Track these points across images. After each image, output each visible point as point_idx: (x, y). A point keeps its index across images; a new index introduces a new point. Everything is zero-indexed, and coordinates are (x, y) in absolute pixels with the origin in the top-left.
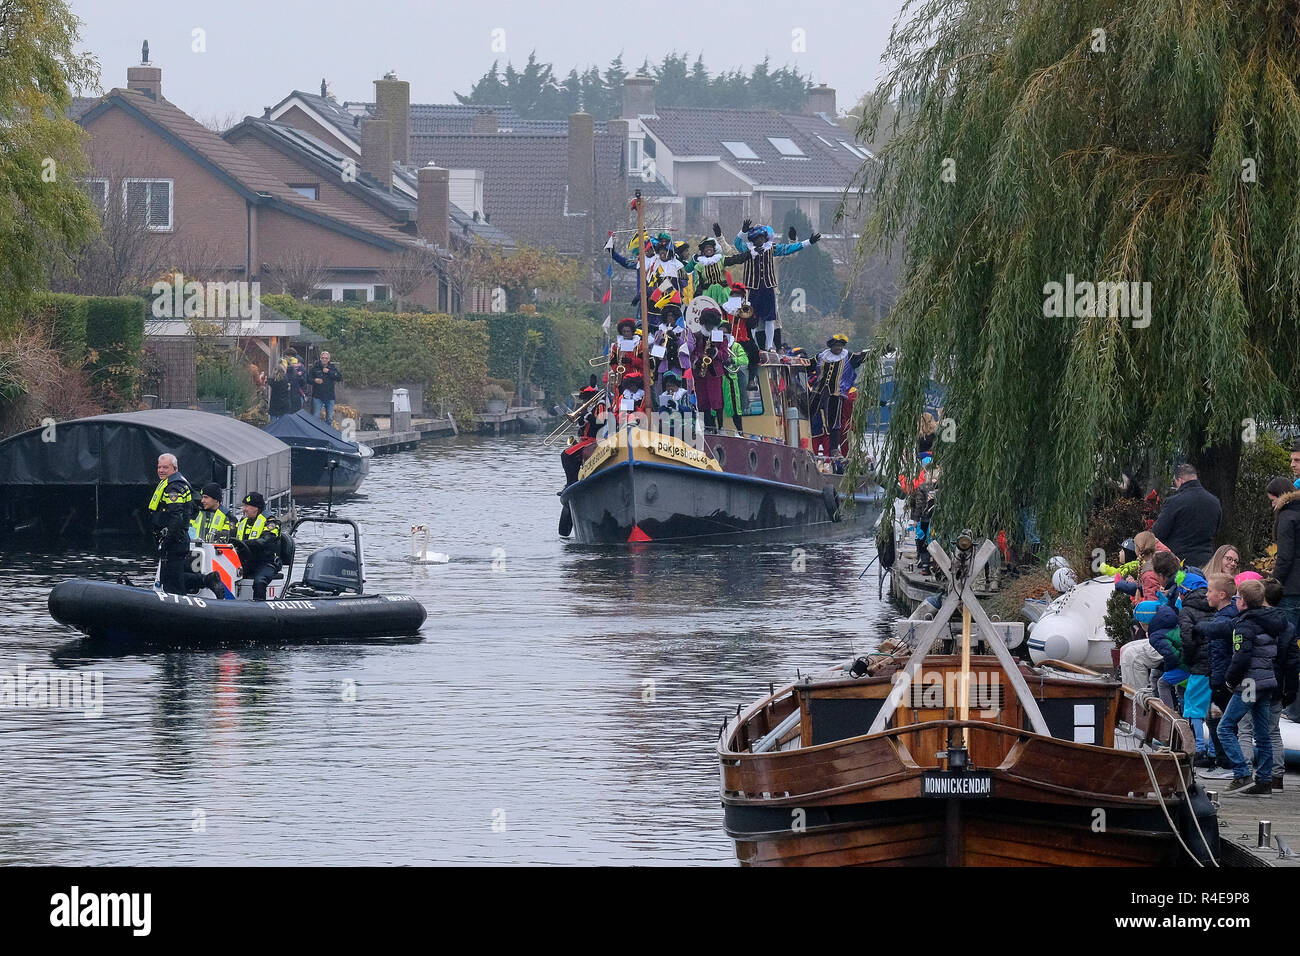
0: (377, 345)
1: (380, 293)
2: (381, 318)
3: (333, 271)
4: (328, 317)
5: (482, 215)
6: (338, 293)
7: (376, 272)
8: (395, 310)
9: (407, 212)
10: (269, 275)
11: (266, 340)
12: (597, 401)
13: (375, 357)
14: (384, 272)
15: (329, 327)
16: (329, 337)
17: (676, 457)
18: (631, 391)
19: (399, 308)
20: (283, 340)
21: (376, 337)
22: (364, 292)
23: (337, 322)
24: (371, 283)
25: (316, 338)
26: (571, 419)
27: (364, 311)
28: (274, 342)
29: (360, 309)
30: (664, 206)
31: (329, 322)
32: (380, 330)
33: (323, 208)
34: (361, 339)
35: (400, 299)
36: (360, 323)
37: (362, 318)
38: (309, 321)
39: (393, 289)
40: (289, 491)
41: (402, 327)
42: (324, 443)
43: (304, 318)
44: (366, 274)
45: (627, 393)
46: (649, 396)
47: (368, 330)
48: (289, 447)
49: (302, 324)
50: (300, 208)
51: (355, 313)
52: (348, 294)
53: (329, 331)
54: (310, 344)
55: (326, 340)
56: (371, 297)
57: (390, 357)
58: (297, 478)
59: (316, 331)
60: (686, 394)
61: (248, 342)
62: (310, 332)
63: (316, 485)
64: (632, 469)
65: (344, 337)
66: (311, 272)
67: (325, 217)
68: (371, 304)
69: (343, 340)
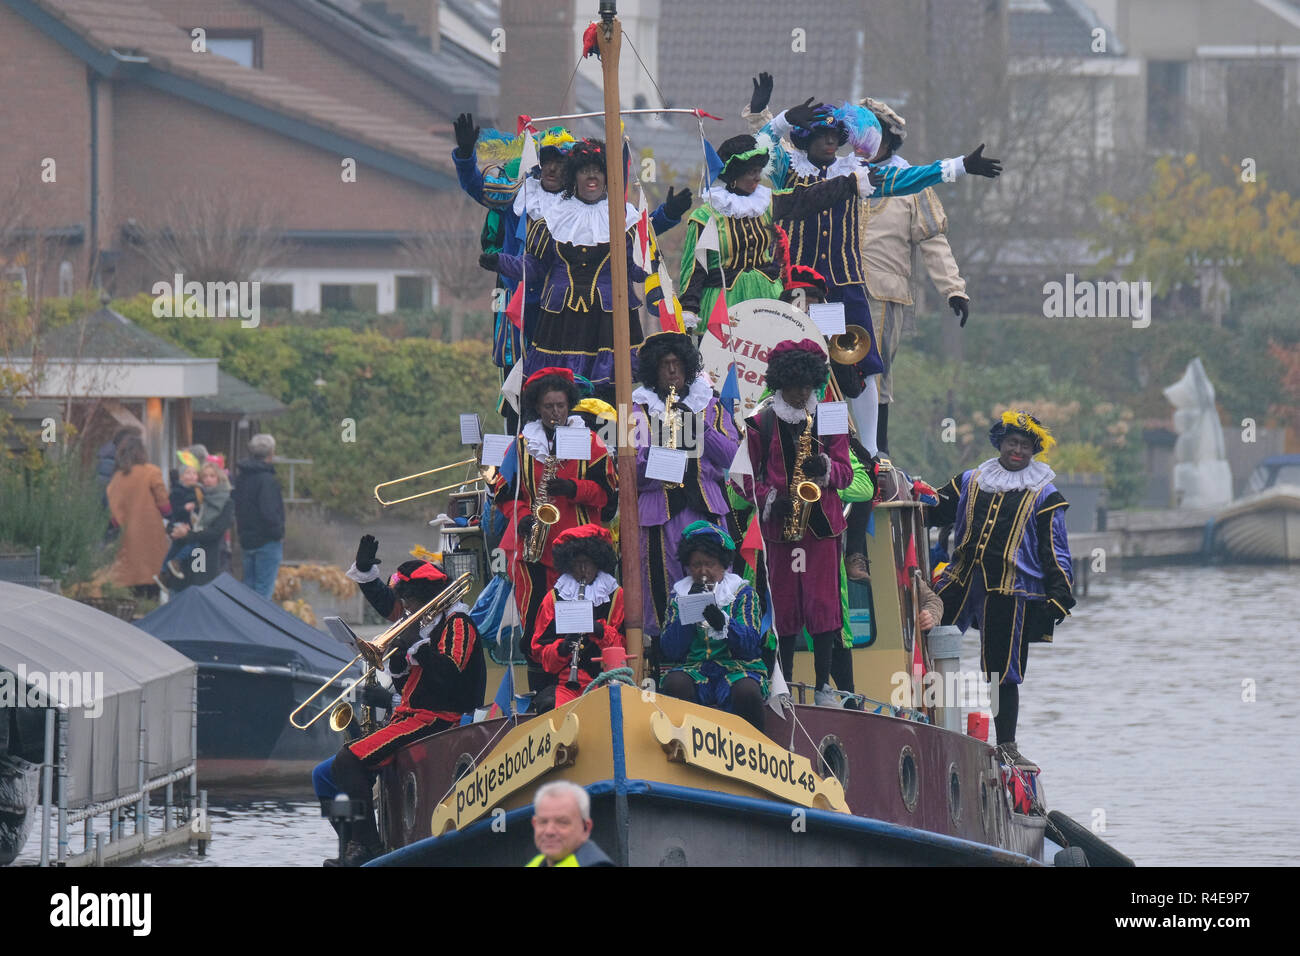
0: (403, 419)
1: (410, 293)
2: (412, 353)
3: (296, 240)
4: (284, 351)
5: (655, 105)
6: (307, 294)
7: (399, 243)
8: (445, 335)
9: (473, 98)
10: (140, 250)
11: (136, 406)
12: (448, 603)
13: (399, 449)
14: (418, 242)
15: (287, 373)
16: (287, 399)
17: (741, 773)
18: (579, 578)
19: (456, 327)
20: (176, 407)
21: (400, 401)
22: (371, 291)
23: (306, 362)
24: (391, 266)
25: (253, 402)
26: (373, 656)
27: (371, 336)
28: (155, 413)
29: (359, 330)
30: (1093, 82)
31: (287, 364)
32: (409, 382)
33: (274, 88)
34: (363, 403)
35: (459, 308)
36: (362, 366)
37: (366, 351)
38: (239, 360)
39: (442, 284)
40: (191, 770)
41: (463, 374)
42: (284, 657)
43: (226, 352)
44: (375, 247)
45: (566, 585)
46: (636, 594)
47: (381, 382)
48: (191, 664)
49: (222, 367)
50: (216, 89)
51: (345, 341)
52: (334, 297)
53: (286, 385)
54: (241, 415)
55: (280, 405)
56: (387, 303)
57: (434, 448)
58: (211, 739)
59: (255, 384)
60: (746, 590)
61: (91, 411)
62: (243, 387)
63: (265, 756)
64: (622, 804)
65: (323, 398)
66: (243, 240)
67: (275, 110)
68: (387, 319)
69: (319, 406)
